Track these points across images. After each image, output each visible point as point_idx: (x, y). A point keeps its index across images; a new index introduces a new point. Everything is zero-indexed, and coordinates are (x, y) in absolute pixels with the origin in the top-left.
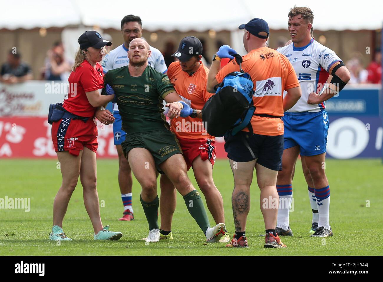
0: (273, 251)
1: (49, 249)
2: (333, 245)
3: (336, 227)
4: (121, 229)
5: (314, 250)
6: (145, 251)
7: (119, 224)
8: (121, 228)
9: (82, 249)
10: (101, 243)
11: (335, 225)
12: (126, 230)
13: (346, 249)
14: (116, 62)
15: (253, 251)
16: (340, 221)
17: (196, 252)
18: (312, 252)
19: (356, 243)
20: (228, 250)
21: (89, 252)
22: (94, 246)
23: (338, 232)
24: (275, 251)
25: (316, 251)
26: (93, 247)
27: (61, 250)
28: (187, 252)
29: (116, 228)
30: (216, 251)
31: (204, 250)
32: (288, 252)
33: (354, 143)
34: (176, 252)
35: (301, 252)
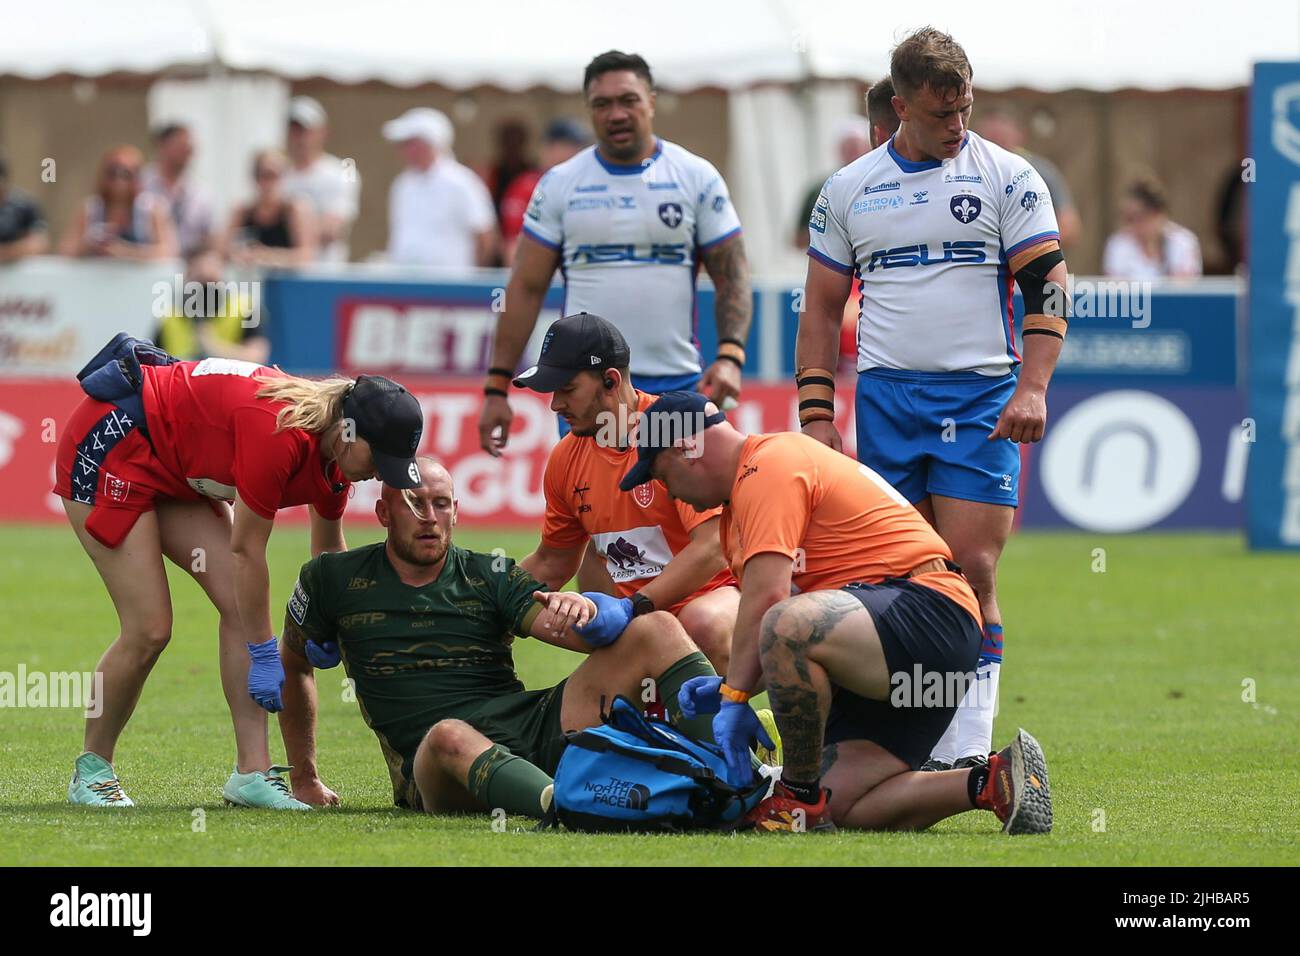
0: (868, 847)
1: (100, 836)
2: (1074, 827)
3: (1086, 767)
4: (348, 768)
5: (1011, 846)
6: (429, 844)
7: (340, 752)
8: (348, 764)
9: (214, 835)
10: (279, 816)
11: (1083, 759)
12: (365, 771)
13: (1121, 844)
14: (571, 203)
15: (800, 847)
16: (1098, 746)
17: (605, 850)
18: (1002, 852)
19: (1156, 822)
20: (716, 844)
21: (237, 846)
22: (254, 827)
23: (1093, 783)
24: (875, 846)
25: (1017, 849)
26: (250, 830)
27: (141, 840)
28: (573, 848)
29: (330, 764)
30: (674, 847)
31: (633, 843)
32: (919, 851)
33: (1150, 479)
34: (536, 847)
35: (965, 850)
